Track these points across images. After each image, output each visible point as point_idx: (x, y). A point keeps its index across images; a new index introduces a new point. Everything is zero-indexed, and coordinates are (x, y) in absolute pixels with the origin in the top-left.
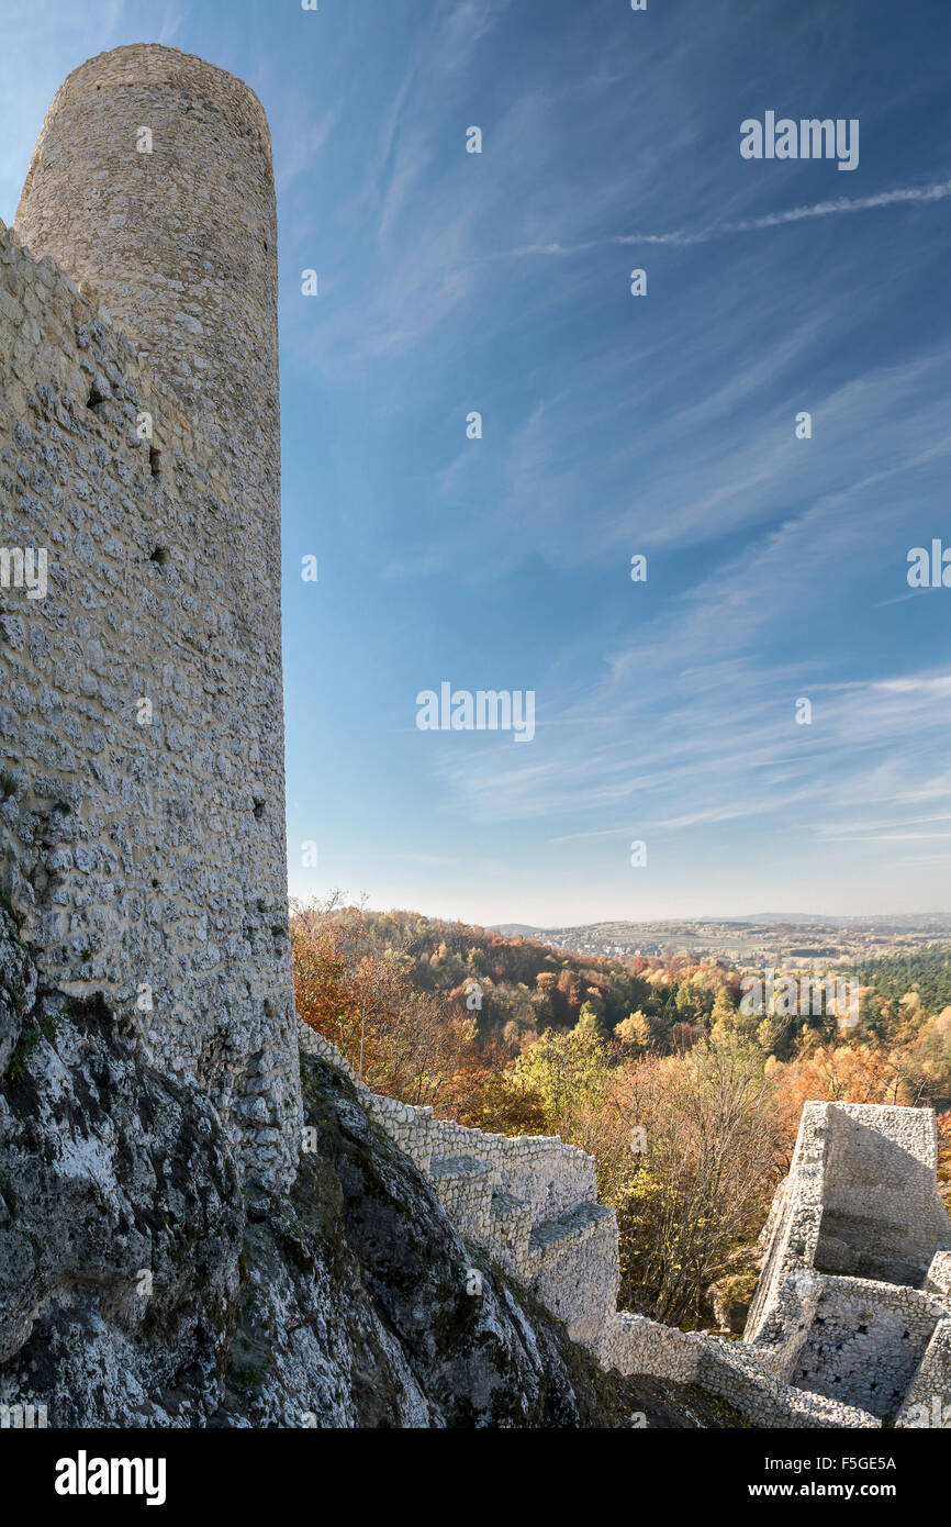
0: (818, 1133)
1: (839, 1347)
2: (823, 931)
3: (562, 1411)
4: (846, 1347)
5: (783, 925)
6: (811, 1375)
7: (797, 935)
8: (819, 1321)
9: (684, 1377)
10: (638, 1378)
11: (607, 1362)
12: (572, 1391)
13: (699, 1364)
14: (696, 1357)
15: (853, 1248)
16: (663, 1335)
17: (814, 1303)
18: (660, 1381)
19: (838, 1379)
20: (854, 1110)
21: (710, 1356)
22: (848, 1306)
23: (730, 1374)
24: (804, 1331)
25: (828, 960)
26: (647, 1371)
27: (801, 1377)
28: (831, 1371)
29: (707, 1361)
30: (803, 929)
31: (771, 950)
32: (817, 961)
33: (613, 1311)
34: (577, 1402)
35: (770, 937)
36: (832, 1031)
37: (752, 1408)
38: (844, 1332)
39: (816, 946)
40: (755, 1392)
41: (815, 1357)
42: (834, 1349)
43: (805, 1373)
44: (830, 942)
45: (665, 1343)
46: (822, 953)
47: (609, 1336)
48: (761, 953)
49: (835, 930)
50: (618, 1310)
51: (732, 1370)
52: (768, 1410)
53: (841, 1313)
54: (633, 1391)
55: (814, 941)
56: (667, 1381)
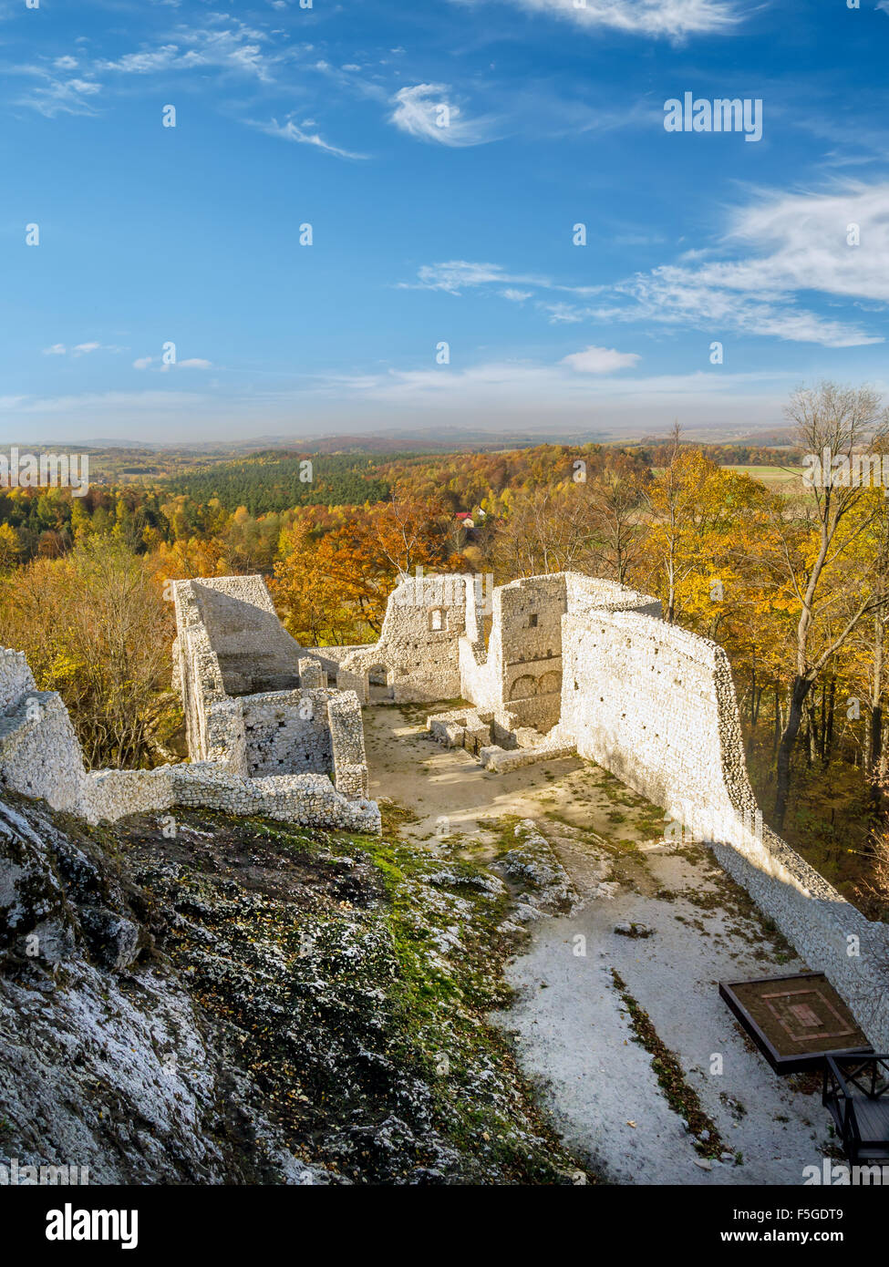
0: (191, 602)
1: (272, 741)
2: (145, 454)
3: (78, 872)
4: (276, 739)
5: (114, 449)
6: (260, 765)
7: (125, 457)
8: (250, 729)
9: (165, 804)
10: (127, 820)
11: (93, 817)
12: (80, 852)
13: (174, 789)
14: (169, 784)
15: (244, 675)
16: (134, 778)
17: (241, 718)
18: (148, 814)
19: (281, 762)
20: (209, 583)
21: (180, 780)
22: (265, 713)
23: (203, 787)
24: (242, 739)
25: (152, 476)
26: (131, 811)
27: (255, 770)
28: (274, 759)
29: (179, 785)
30: (129, 452)
31: (108, 469)
32: (144, 476)
33: (83, 773)
34: (88, 858)
35: (107, 458)
36: (168, 530)
37: (232, 804)
38: (270, 731)
39: (141, 465)
40: (229, 792)
41: (258, 753)
42: (268, 743)
43: (256, 766)
44: (151, 462)
45: (139, 784)
46: (146, 471)
47: (87, 796)
48: (100, 471)
49: (152, 453)
50: (87, 772)
51: (203, 784)
52: (244, 801)
53: (262, 719)
54: (128, 830)
55: (139, 462)
56: (153, 811)
